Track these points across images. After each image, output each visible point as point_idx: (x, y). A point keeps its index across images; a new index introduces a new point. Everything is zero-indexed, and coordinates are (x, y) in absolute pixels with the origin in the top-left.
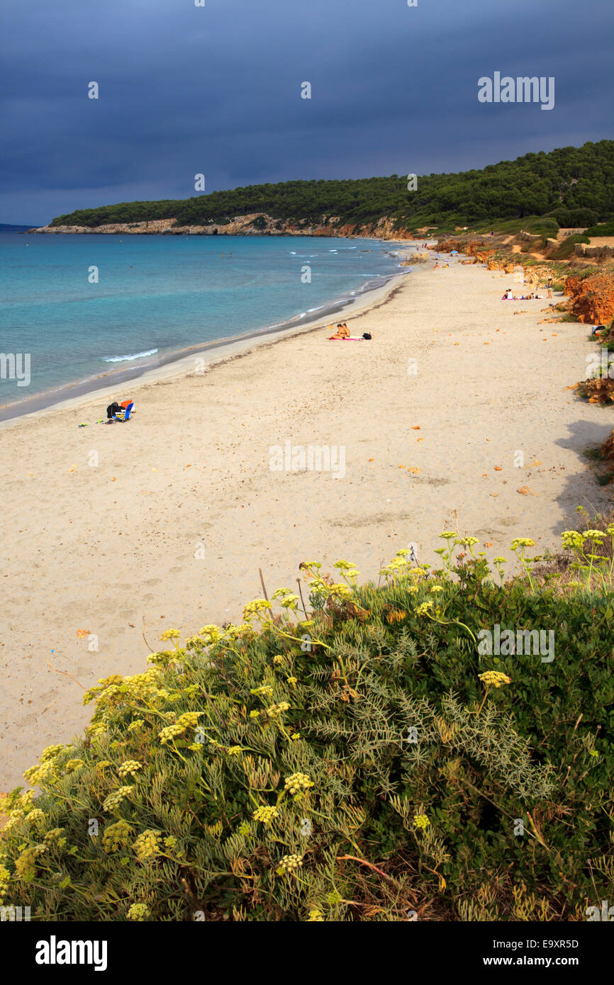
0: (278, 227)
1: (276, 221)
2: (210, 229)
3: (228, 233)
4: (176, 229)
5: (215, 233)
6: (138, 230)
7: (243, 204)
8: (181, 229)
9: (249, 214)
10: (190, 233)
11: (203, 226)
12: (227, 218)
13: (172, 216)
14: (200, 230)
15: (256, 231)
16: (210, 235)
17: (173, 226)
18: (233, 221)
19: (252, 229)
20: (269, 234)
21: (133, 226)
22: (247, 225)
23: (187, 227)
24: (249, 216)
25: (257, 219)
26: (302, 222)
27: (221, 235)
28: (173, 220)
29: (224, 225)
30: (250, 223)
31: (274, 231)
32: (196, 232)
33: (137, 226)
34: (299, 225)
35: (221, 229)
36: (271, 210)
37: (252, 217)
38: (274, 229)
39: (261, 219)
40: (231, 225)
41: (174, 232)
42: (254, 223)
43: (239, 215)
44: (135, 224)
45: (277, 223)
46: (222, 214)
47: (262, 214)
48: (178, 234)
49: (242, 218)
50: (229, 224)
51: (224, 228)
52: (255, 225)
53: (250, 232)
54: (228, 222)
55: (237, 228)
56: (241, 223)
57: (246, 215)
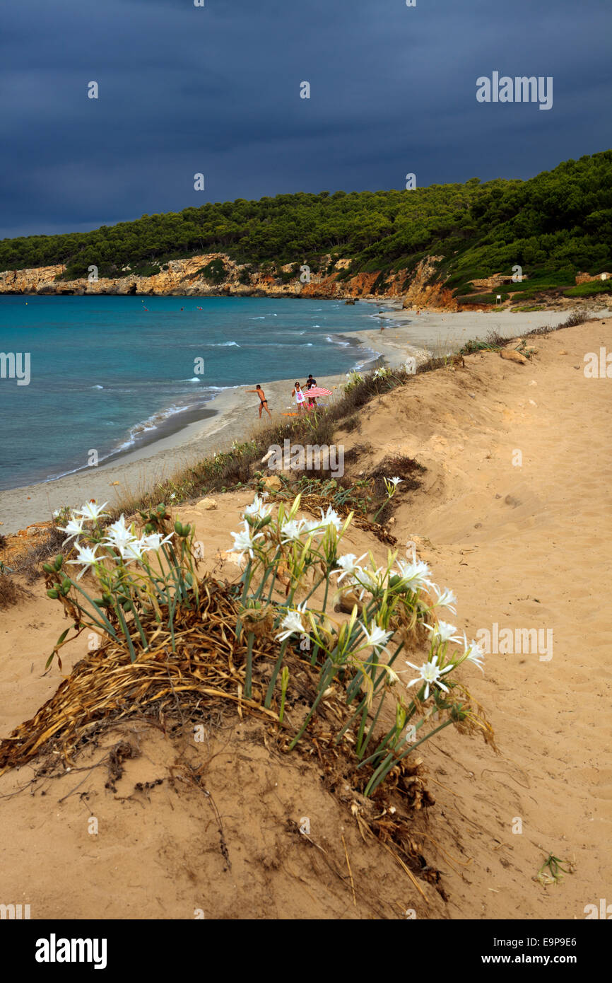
0: (244, 279)
1: (241, 267)
2: (123, 284)
3: (157, 290)
4: (62, 285)
5: (133, 290)
7: (185, 237)
8: (71, 285)
9: (195, 255)
10: (88, 291)
11: (111, 278)
12: (156, 263)
13: (60, 261)
14: (105, 286)
15: (207, 288)
16: (123, 295)
17: (58, 278)
18: (166, 268)
19: (202, 285)
20: (227, 292)
22: (192, 277)
23: (82, 281)
24: (195, 259)
25: (210, 265)
26: (287, 268)
27: (142, 295)
28: (61, 269)
29: (150, 276)
30: (199, 272)
31: (237, 287)
32: (98, 290)
34: (281, 274)
35: (144, 284)
36: (236, 247)
37: (202, 261)
38: (237, 283)
39: (218, 264)
40: (162, 277)
41: (59, 289)
42: (205, 272)
43: (175, 259)
45: (243, 272)
46: (148, 256)
47: (219, 255)
48: (65, 293)
49: (182, 263)
50: (160, 275)
51: (148, 283)
52: (206, 276)
53: (198, 290)
54: (157, 272)
55: (172, 283)
56: (180, 273)
57: (190, 257)
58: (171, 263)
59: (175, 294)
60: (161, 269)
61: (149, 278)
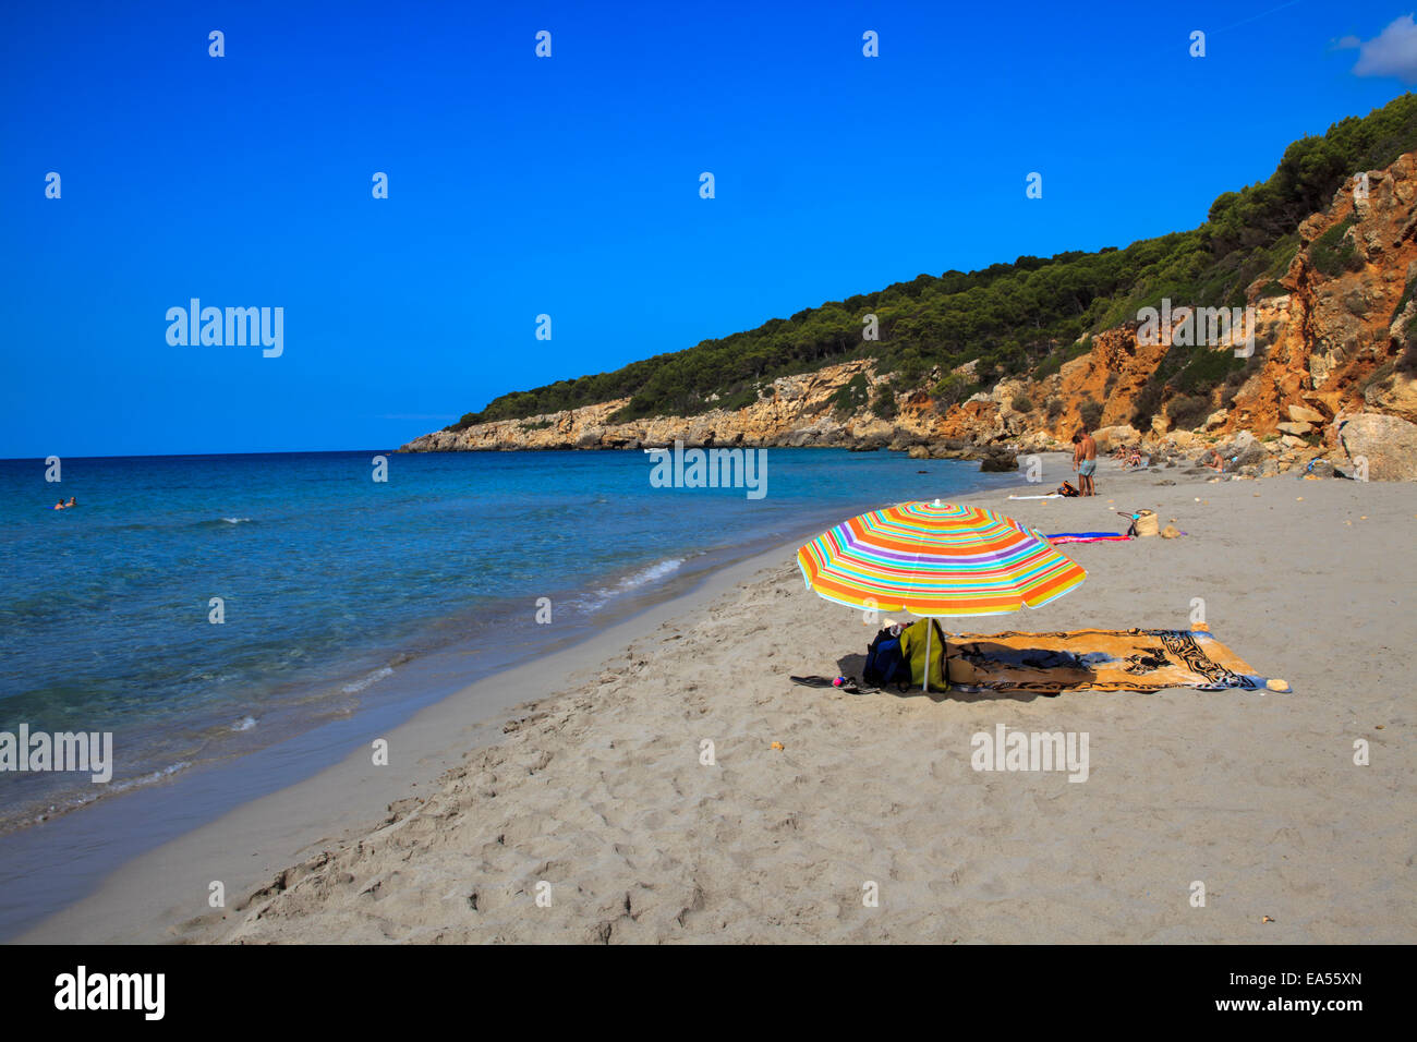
2: (698, 425)
3: (749, 439)
4: (612, 432)
6: (545, 438)
7: (812, 332)
8: (624, 431)
9: (826, 365)
10: (647, 441)
11: (684, 415)
12: (753, 383)
14: (674, 431)
16: (696, 447)
17: (613, 419)
18: (769, 393)
19: (827, 424)
21: (534, 427)
22: (817, 409)
23: (644, 423)
24: (825, 374)
25: (852, 383)
28: (619, 405)
29: (737, 409)
30: (831, 399)
32: (663, 441)
33: (545, 425)
35: (731, 426)
37: (838, 375)
39: (860, 381)
40: (762, 410)
41: (606, 439)
42: (839, 397)
43: (787, 374)
44: (539, 418)
46: (748, 374)
48: (614, 446)
49: (798, 382)
50: (756, 406)
51: (734, 424)
52: (839, 407)
53: (820, 433)
54: (753, 399)
55: (780, 422)
56: (794, 403)
57: (815, 370)
58: (779, 381)
59: (781, 443)
60: (760, 395)
61: (735, 413)
